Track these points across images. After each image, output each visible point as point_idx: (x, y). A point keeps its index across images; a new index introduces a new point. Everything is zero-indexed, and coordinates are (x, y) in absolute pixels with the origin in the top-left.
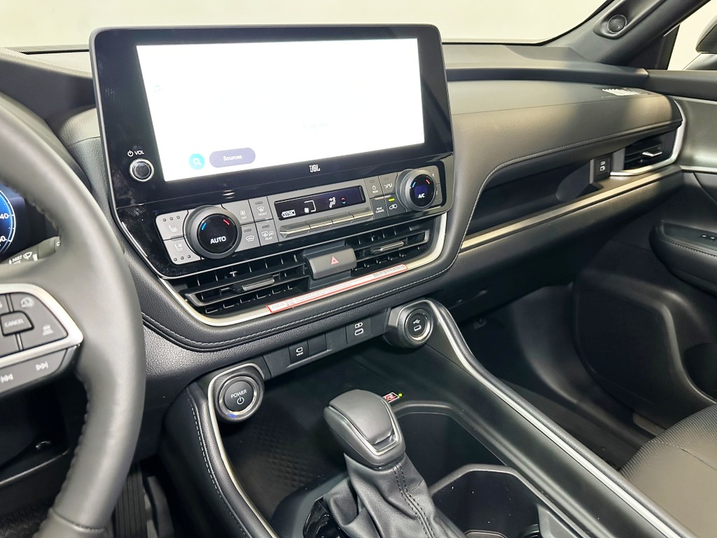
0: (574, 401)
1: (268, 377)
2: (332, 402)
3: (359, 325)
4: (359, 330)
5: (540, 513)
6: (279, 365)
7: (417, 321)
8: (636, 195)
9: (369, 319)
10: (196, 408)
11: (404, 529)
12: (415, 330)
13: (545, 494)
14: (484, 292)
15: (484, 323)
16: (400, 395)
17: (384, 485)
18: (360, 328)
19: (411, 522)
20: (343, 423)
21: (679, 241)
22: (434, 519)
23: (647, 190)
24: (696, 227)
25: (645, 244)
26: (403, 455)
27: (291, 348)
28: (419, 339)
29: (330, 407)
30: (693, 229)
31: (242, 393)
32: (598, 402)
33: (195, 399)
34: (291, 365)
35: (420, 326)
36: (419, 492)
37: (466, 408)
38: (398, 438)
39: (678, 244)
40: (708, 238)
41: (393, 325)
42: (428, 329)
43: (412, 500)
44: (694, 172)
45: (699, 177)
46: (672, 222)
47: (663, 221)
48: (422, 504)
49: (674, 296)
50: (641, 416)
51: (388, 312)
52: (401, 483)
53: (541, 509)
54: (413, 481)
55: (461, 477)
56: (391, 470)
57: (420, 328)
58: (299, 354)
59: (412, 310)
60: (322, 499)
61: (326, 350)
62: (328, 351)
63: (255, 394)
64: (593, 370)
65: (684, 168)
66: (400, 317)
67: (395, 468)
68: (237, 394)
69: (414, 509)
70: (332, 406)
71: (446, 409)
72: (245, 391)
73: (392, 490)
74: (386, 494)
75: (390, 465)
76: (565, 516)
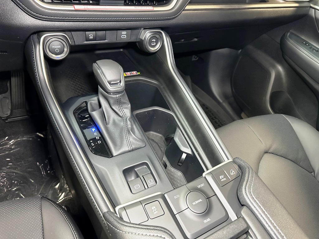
0: (221, 101)
1: (73, 44)
2: (97, 62)
3: (124, 33)
4: (124, 35)
5: (177, 130)
6: (79, 39)
7: (154, 40)
8: (282, 11)
9: (130, 31)
10: (34, 47)
11: (116, 120)
12: (152, 44)
13: (182, 124)
14: (196, 40)
15: (198, 59)
16: (139, 73)
17: (111, 101)
18: (125, 34)
19: (120, 118)
20: (98, 71)
21: (293, 43)
22: (129, 119)
23: (289, 10)
24: (303, 38)
25: (278, 40)
26: (123, 91)
27: (87, 33)
28: (152, 49)
29: (96, 64)
30: (302, 38)
31: (58, 47)
32: (230, 104)
33: (34, 43)
34: (86, 42)
35: (155, 43)
36: (126, 108)
37: (164, 85)
38: (122, 84)
39: (292, 44)
40: (306, 44)
41: (142, 38)
42: (158, 46)
43: (122, 110)
44: (315, 9)
45: (316, 12)
46: (294, 32)
47: (291, 30)
48: (126, 113)
49: (280, 68)
50: (245, 113)
51: (141, 30)
52: (119, 102)
53: (178, 129)
54: (125, 103)
55: (151, 110)
56: (116, 96)
57: (155, 44)
58: (91, 38)
59: (153, 33)
60: (86, 101)
61: (105, 40)
62: (106, 41)
63: (65, 50)
64: (234, 91)
65: (312, 5)
66: (146, 35)
67: (117, 96)
68: (56, 47)
69: (122, 114)
70: (96, 63)
71: (156, 84)
72: (60, 47)
73: (114, 104)
74: (112, 105)
75: (115, 94)
76: (185, 134)
